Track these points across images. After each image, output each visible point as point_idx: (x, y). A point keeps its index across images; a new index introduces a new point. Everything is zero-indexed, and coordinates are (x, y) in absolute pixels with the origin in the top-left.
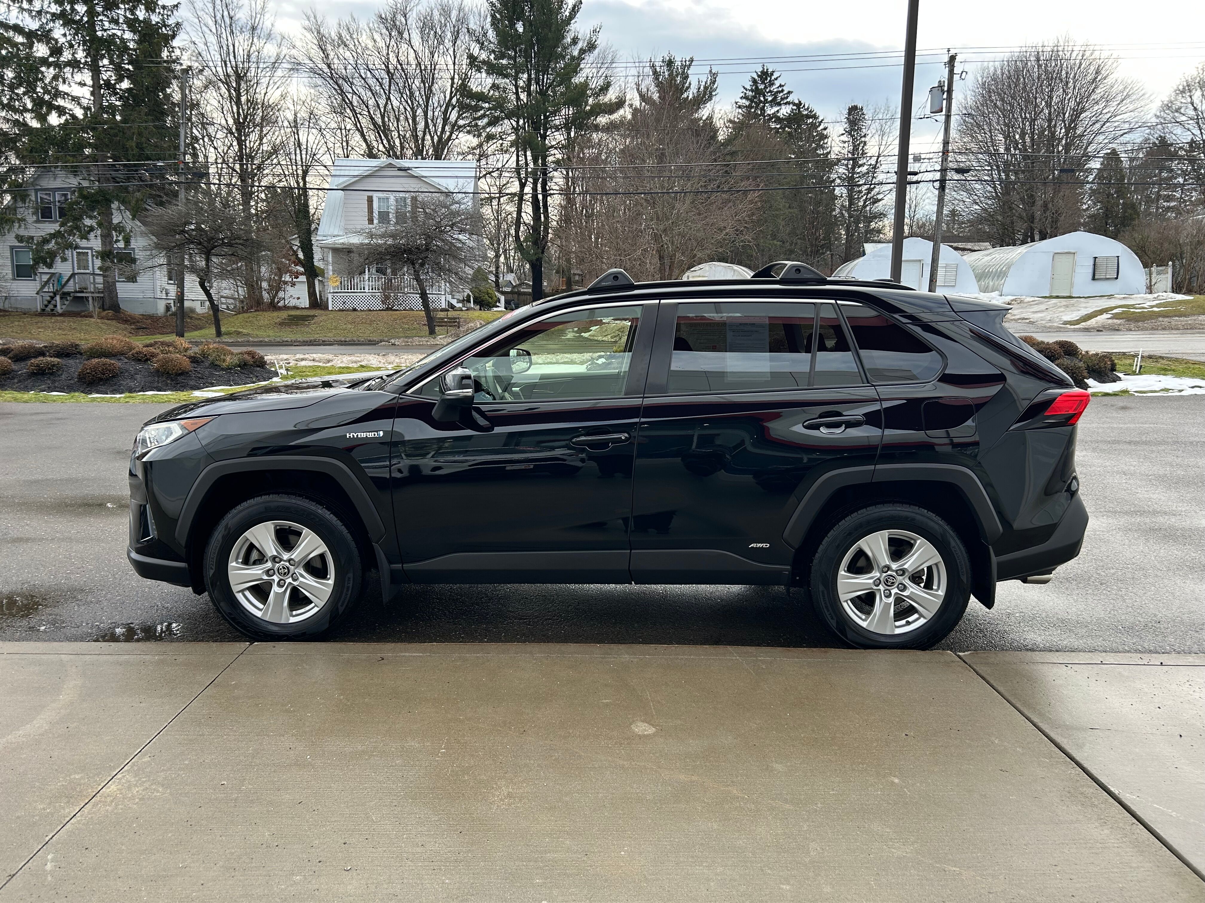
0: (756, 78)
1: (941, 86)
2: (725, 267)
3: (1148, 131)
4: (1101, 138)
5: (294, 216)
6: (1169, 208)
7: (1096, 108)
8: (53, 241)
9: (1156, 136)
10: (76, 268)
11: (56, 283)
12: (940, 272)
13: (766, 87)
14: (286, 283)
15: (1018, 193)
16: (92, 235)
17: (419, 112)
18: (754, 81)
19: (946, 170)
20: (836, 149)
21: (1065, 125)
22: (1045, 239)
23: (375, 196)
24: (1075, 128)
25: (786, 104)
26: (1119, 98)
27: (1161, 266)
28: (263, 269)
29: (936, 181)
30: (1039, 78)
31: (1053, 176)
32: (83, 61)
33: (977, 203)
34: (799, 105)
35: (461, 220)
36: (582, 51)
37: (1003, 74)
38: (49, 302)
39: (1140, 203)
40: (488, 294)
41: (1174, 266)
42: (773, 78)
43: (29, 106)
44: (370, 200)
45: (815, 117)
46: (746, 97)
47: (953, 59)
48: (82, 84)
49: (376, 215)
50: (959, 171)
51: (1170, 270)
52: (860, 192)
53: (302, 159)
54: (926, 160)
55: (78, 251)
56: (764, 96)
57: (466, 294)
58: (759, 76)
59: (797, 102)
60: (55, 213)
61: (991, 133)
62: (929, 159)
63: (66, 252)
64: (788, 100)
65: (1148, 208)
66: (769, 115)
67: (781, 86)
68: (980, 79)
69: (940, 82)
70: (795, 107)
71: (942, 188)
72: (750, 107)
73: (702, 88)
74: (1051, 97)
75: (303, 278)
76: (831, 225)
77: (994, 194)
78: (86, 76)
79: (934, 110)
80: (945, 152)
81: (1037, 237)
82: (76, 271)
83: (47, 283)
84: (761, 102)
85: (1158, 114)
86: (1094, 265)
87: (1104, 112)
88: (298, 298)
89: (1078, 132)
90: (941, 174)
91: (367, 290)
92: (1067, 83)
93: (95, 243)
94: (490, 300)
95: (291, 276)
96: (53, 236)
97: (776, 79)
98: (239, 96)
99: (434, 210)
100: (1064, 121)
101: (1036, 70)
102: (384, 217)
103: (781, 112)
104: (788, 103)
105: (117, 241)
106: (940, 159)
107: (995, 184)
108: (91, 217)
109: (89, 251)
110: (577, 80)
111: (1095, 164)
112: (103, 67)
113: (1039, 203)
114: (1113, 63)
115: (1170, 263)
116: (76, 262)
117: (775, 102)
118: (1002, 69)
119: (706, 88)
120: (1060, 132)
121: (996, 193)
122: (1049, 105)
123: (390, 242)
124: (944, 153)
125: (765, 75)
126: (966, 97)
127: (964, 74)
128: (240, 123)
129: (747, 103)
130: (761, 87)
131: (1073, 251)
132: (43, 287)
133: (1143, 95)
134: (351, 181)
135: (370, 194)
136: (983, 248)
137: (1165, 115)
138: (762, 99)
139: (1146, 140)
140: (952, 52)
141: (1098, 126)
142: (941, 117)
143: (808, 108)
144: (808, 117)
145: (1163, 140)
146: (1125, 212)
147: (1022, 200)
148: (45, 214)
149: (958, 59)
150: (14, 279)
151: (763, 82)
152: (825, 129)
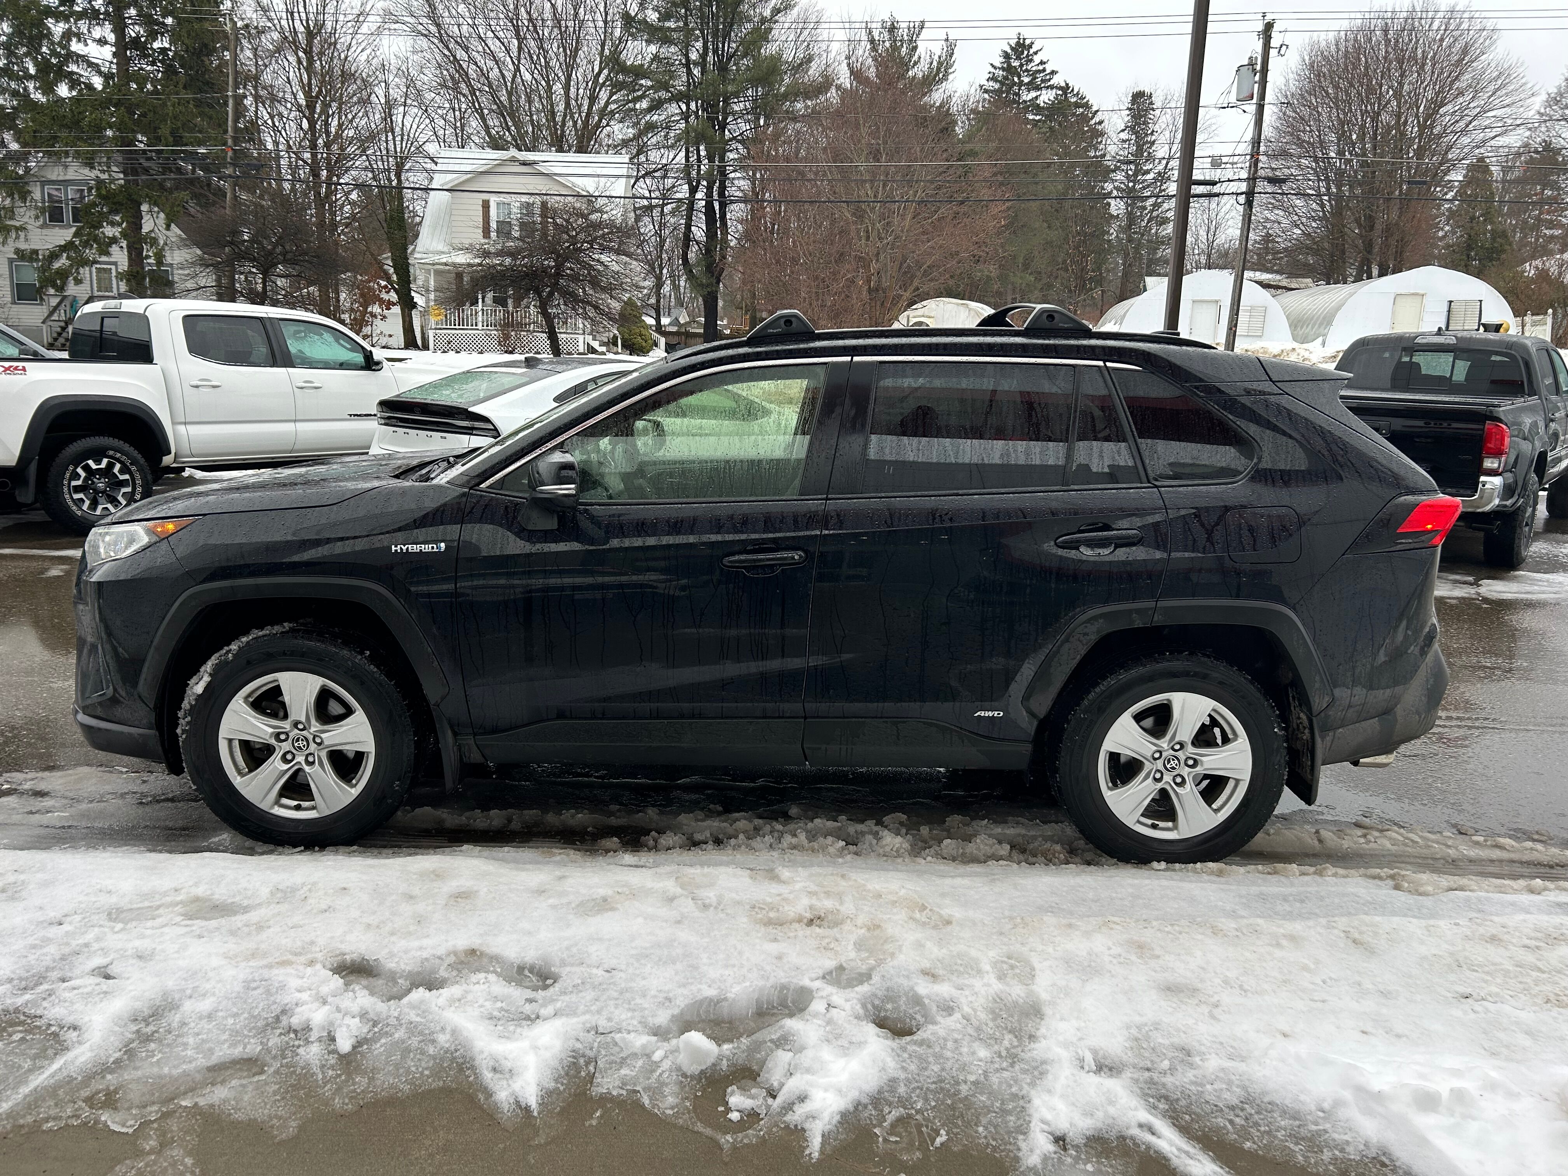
0: (1009, 51)
1: (1251, 64)
2: (958, 304)
3: (1528, 133)
4: (1465, 140)
5: (385, 225)
6: (1552, 237)
7: (1461, 100)
8: (65, 255)
9: (1538, 140)
10: (95, 289)
11: (68, 309)
12: (1243, 318)
13: (1021, 65)
14: (374, 316)
15: (1353, 214)
16: (114, 249)
17: (558, 88)
18: (1006, 56)
19: (1254, 179)
20: (1112, 149)
21: (1419, 122)
22: (1386, 275)
23: (493, 200)
24: (1432, 127)
25: (1047, 88)
26: (1492, 88)
27: (1538, 314)
28: (343, 296)
29: (1242, 194)
30: (1385, 58)
31: (1401, 191)
32: (103, 10)
33: (1297, 226)
34: (1065, 89)
35: (604, 235)
36: (776, 11)
37: (1338, 50)
38: (60, 334)
39: (1514, 231)
40: (641, 335)
41: (1554, 314)
42: (1031, 51)
43: (32, 71)
44: (486, 205)
45: (1087, 106)
46: (993, 78)
47: (1269, 27)
48: (102, 42)
49: (493, 225)
50: (1272, 181)
51: (1549, 320)
52: (1145, 208)
53: (395, 148)
54: (1228, 166)
55: (98, 266)
56: (1019, 77)
57: (612, 335)
58: (1012, 48)
59: (1063, 84)
60: (68, 215)
61: (1319, 131)
62: (1232, 164)
63: (81, 270)
64: (1052, 82)
65: (1525, 237)
66: (1025, 102)
67: (1042, 63)
68: (1307, 58)
69: (1251, 58)
70: (1060, 92)
71: (1249, 204)
72: (998, 92)
73: (935, 63)
74: (1401, 85)
75: (396, 310)
76: (1103, 252)
77: (1321, 214)
78: (106, 31)
79: (1241, 97)
80: (1255, 155)
81: (1375, 271)
82: (96, 293)
83: (56, 308)
84: (1015, 84)
85: (1542, 111)
86: (1449, 311)
87: (1472, 105)
88: (390, 336)
89: (1435, 131)
90: (1249, 184)
91: (480, 327)
92: (1424, 65)
93: (120, 257)
94: (644, 344)
95: (380, 306)
96: (64, 248)
97: (1036, 53)
98: (310, 61)
99: (567, 221)
100: (1417, 116)
101: (1382, 47)
102: (504, 228)
103: (1042, 98)
104: (1052, 87)
105: (148, 257)
106: (1248, 164)
107: (1321, 200)
108: (113, 224)
109: (113, 267)
110: (769, 49)
111: (1457, 176)
112: (129, 18)
113: (1379, 227)
114: (1485, 40)
115: (1550, 311)
116: (95, 282)
117: (1033, 86)
118: (1337, 45)
119: (940, 63)
120: (1412, 129)
121: (1323, 211)
122: (1398, 95)
123: (508, 261)
124: (1252, 156)
125: (1021, 48)
126: (1287, 81)
127: (1284, 47)
128: (312, 97)
129: (997, 86)
130: (1016, 64)
131: (1422, 292)
132: (51, 313)
133: (1525, 84)
134: (461, 180)
135: (485, 196)
136: (1302, 286)
137: (1552, 113)
138: (1016, 79)
139: (1526, 145)
140: (1269, 17)
141: (1462, 124)
142: (1251, 108)
143: (1078, 94)
144: (1077, 105)
145: (1547, 146)
146: (1494, 239)
147: (1357, 221)
148: (55, 215)
149: (1276, 27)
150: (14, 303)
151: (1018, 58)
152: (1101, 123)
